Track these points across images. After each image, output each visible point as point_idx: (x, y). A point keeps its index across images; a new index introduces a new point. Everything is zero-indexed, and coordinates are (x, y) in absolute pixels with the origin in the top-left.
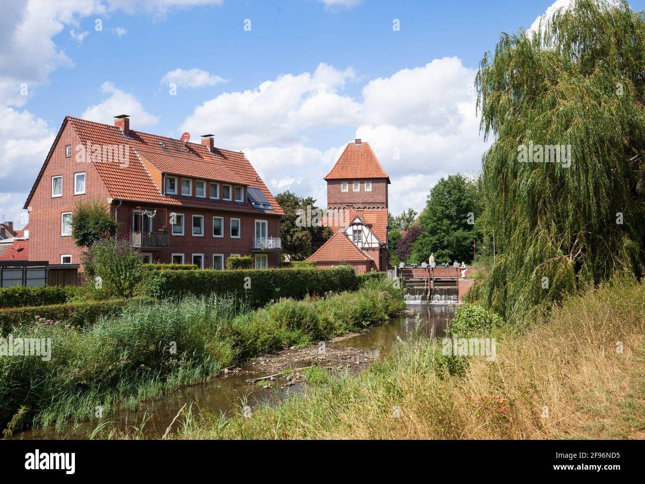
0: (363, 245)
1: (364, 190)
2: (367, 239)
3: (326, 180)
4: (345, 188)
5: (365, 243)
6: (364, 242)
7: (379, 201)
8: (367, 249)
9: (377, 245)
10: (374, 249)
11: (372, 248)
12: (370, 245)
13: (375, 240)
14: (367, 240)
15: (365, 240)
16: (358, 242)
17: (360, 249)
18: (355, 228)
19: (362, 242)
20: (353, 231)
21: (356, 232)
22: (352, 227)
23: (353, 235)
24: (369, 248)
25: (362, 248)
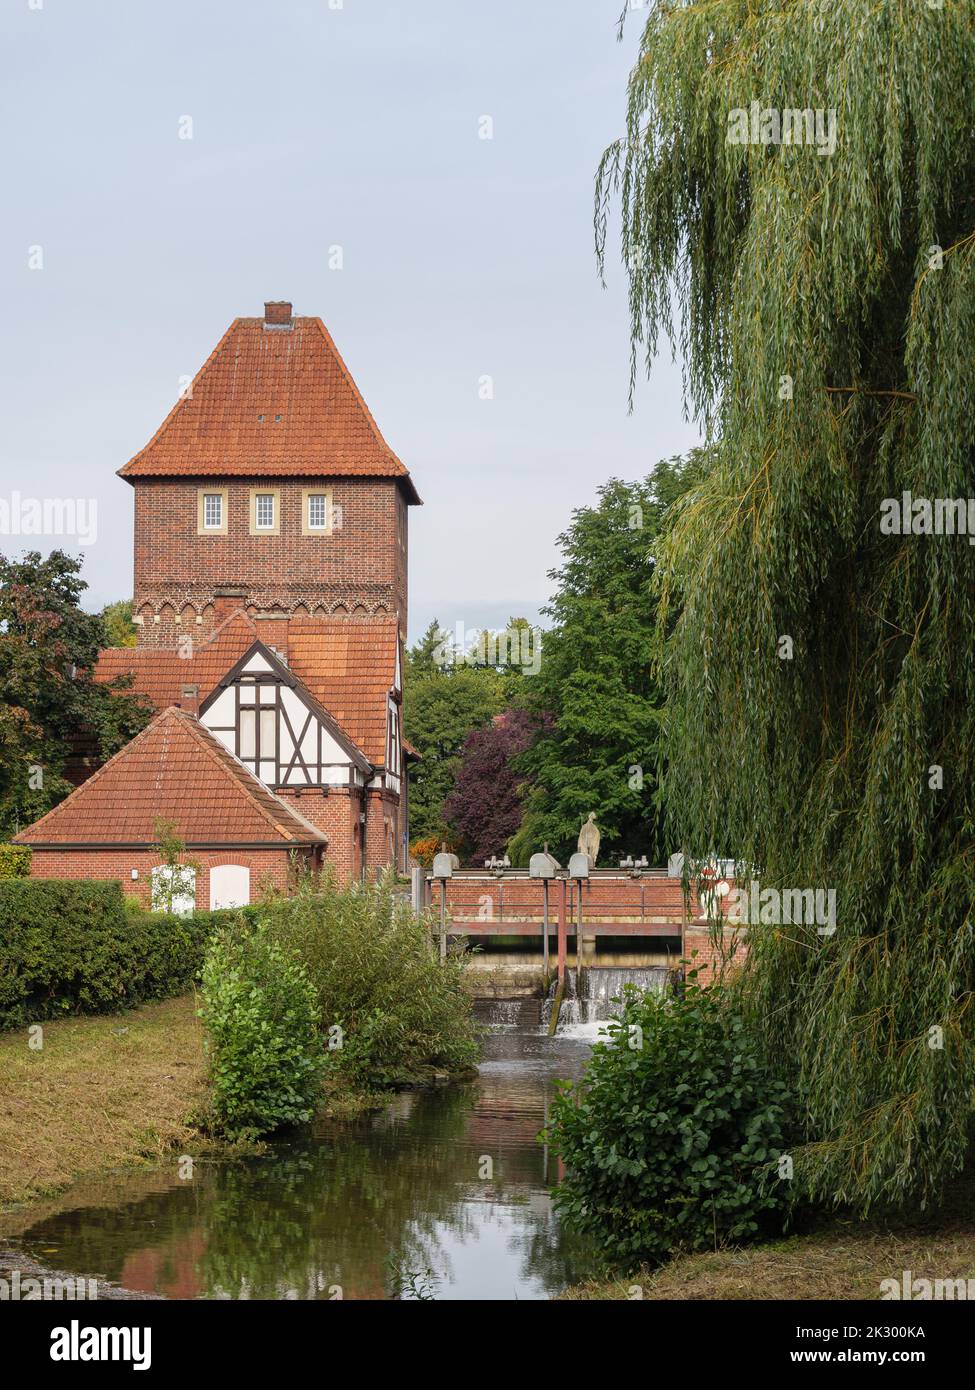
0: (283, 771)
1: (299, 529)
2: (297, 745)
3: (132, 479)
4: (212, 515)
5: (292, 765)
6: (285, 758)
7: (365, 581)
8: (298, 792)
9: (339, 776)
10: (326, 792)
11: (319, 786)
12: (313, 772)
13: (333, 752)
14: (298, 753)
15: (293, 749)
16: (258, 760)
17: (269, 790)
18: (248, 695)
19: (277, 759)
20: (240, 708)
21: (253, 713)
22: (232, 690)
23: (237, 729)
24: (309, 786)
25: (276, 787)
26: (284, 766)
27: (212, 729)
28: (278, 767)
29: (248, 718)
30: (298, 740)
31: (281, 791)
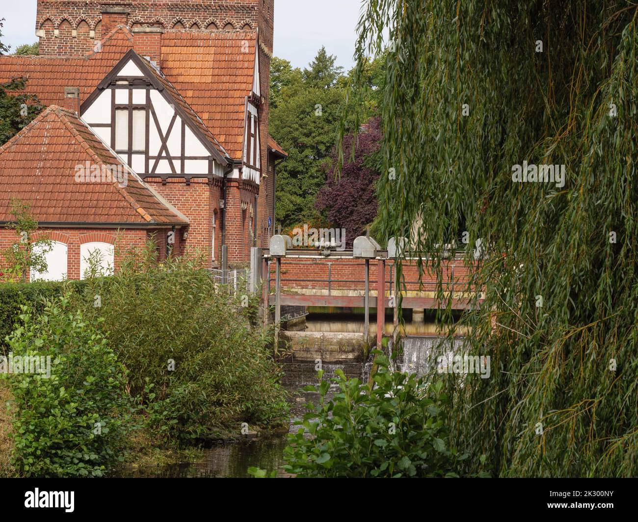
0: (152, 162)
2: (164, 140)
5: (159, 158)
6: (154, 151)
8: (164, 181)
9: (200, 168)
10: (189, 180)
11: (182, 175)
12: (177, 164)
13: (195, 146)
14: (164, 147)
15: (160, 144)
16: (130, 152)
17: (139, 179)
18: (122, 96)
19: (146, 152)
20: (115, 108)
21: (126, 112)
22: (107, 93)
23: (113, 125)
24: (174, 175)
25: (145, 176)
26: (153, 158)
27: (92, 125)
28: (148, 158)
29: (122, 117)
30: (164, 135)
31: (149, 179)
